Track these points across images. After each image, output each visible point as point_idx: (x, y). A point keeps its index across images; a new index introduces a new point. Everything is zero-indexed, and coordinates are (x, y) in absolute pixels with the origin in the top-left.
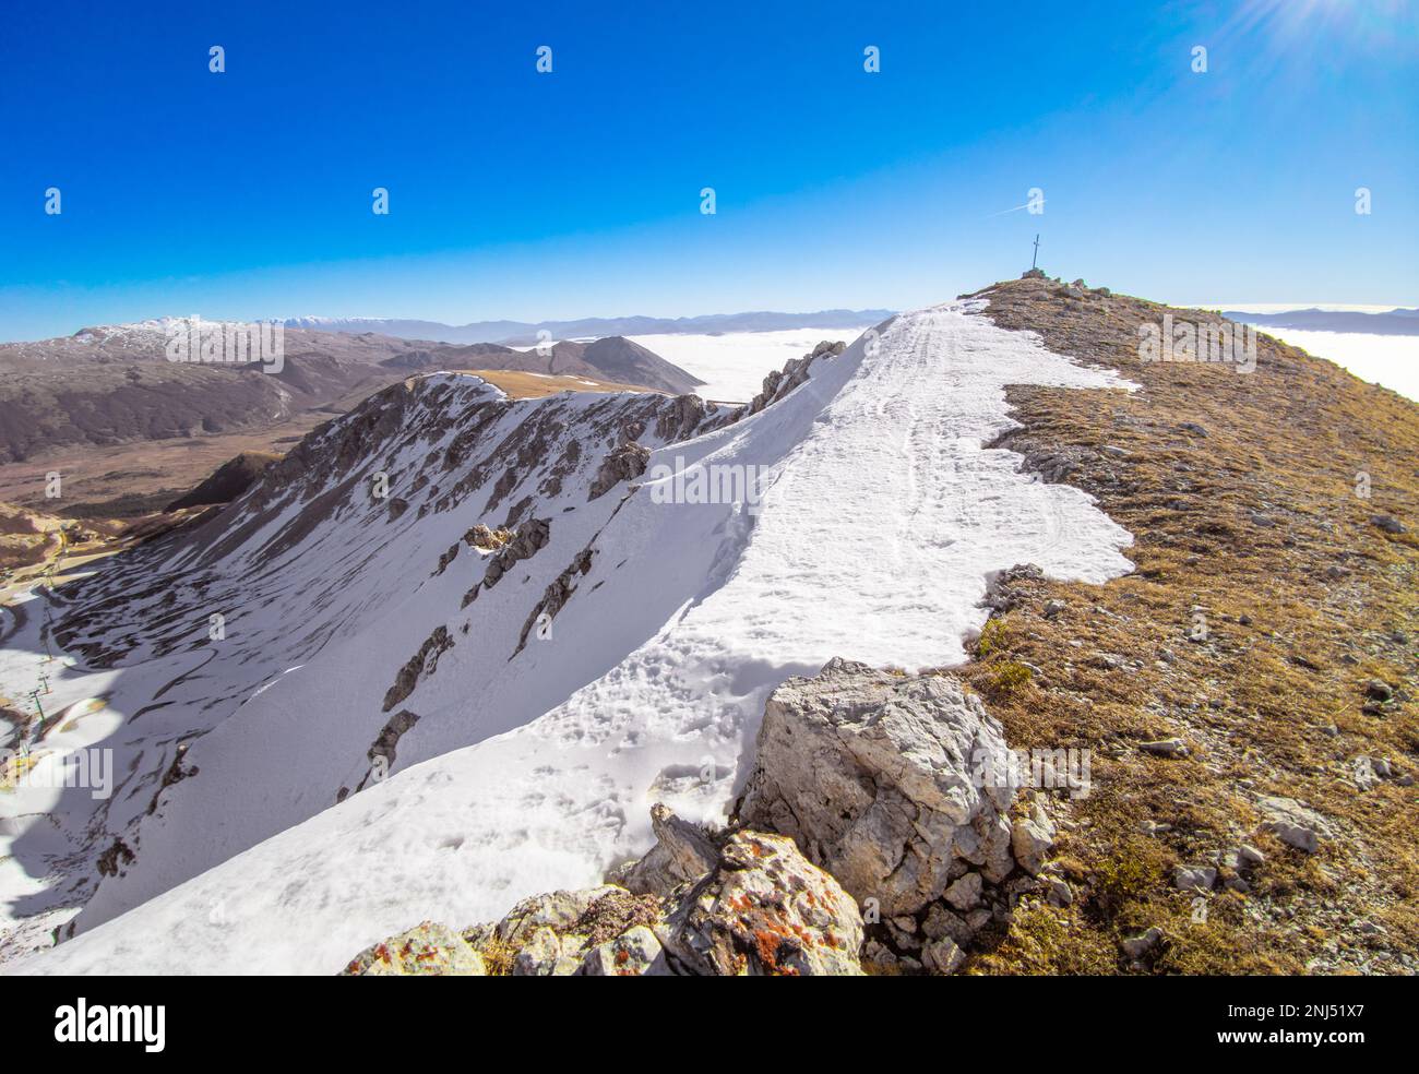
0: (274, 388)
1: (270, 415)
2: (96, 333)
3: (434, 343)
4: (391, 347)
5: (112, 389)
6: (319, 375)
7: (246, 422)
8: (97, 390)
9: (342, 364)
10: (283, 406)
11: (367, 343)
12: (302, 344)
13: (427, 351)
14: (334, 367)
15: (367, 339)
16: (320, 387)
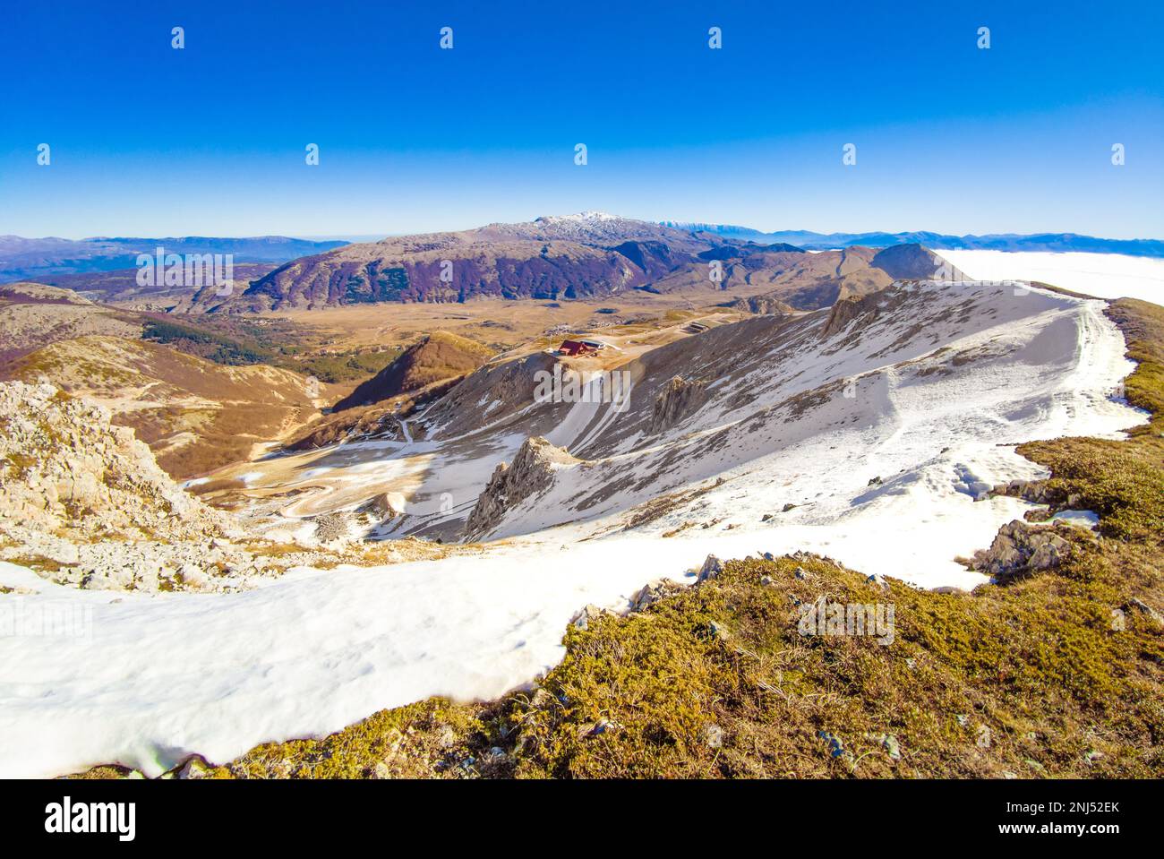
0: (622, 266)
1: (610, 289)
2: (545, 220)
3: (744, 242)
4: (712, 242)
5: (529, 258)
6: (653, 259)
7: (592, 292)
8: (520, 258)
9: (672, 252)
10: (624, 282)
11: (697, 238)
12: (653, 235)
13: (737, 247)
14: (665, 254)
15: (698, 235)
16: (651, 268)
